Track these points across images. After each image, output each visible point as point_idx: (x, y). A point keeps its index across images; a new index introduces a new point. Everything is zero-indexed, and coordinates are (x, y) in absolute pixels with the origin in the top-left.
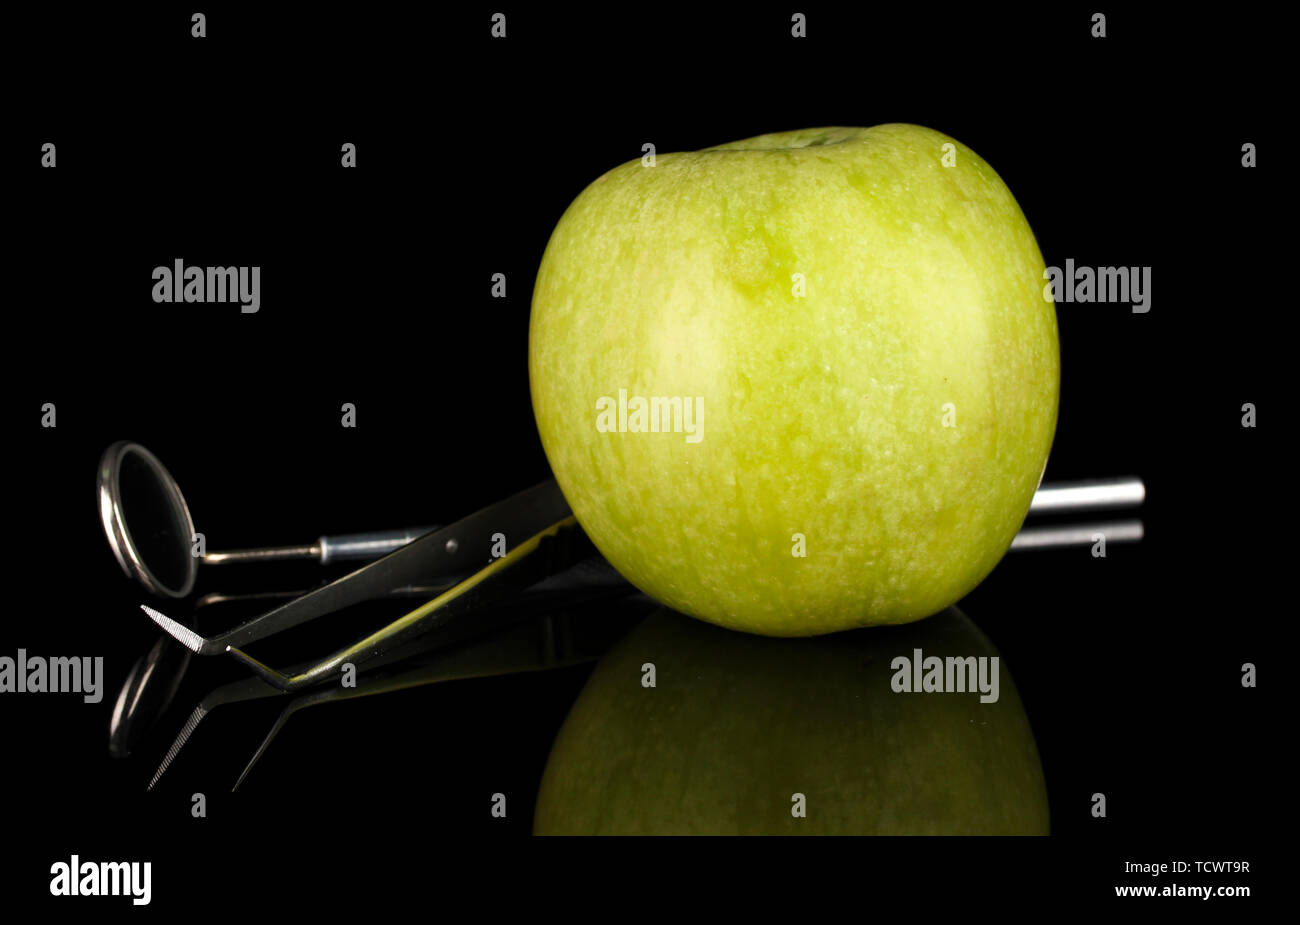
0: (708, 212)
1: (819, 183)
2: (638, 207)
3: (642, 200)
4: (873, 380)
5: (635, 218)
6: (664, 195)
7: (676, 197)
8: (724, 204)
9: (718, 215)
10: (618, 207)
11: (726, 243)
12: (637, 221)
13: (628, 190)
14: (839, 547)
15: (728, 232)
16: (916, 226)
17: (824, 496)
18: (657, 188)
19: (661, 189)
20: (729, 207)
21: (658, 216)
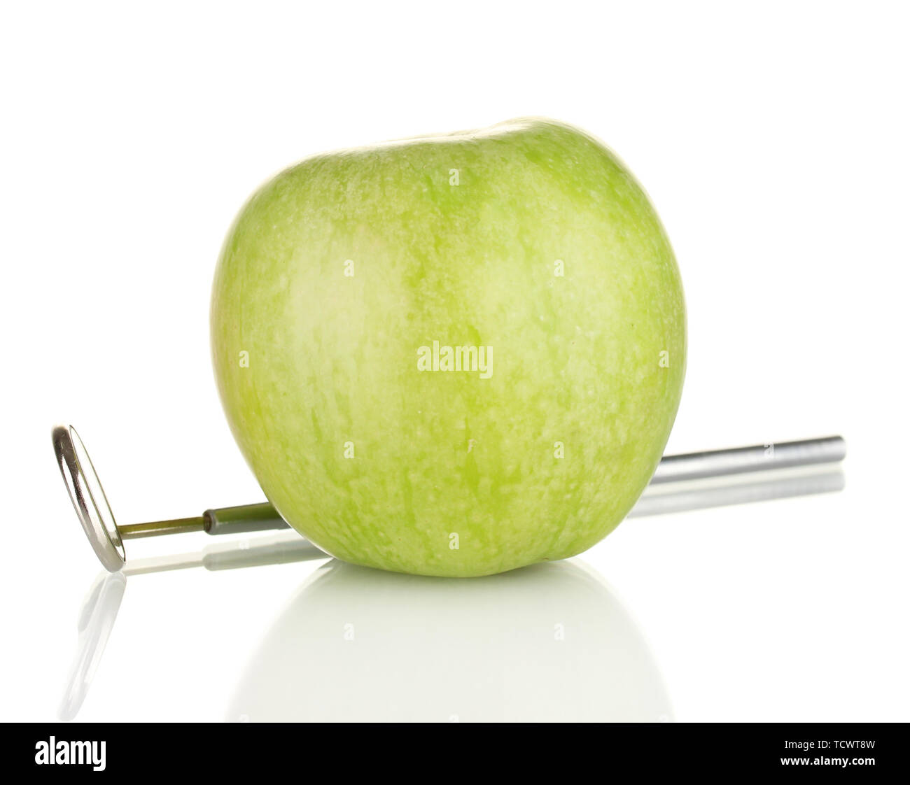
0: (414, 188)
1: (503, 160)
2: (342, 189)
3: (345, 185)
4: (577, 328)
5: (341, 199)
6: (364, 177)
7: (378, 178)
8: (429, 181)
9: (425, 190)
10: (319, 192)
11: (440, 213)
12: (344, 201)
13: (325, 178)
14: (546, 482)
15: (439, 204)
16: (593, 193)
17: (540, 434)
18: (355, 173)
19: (358, 174)
20: (434, 183)
21: (365, 197)
